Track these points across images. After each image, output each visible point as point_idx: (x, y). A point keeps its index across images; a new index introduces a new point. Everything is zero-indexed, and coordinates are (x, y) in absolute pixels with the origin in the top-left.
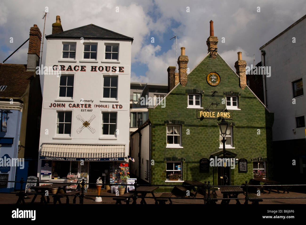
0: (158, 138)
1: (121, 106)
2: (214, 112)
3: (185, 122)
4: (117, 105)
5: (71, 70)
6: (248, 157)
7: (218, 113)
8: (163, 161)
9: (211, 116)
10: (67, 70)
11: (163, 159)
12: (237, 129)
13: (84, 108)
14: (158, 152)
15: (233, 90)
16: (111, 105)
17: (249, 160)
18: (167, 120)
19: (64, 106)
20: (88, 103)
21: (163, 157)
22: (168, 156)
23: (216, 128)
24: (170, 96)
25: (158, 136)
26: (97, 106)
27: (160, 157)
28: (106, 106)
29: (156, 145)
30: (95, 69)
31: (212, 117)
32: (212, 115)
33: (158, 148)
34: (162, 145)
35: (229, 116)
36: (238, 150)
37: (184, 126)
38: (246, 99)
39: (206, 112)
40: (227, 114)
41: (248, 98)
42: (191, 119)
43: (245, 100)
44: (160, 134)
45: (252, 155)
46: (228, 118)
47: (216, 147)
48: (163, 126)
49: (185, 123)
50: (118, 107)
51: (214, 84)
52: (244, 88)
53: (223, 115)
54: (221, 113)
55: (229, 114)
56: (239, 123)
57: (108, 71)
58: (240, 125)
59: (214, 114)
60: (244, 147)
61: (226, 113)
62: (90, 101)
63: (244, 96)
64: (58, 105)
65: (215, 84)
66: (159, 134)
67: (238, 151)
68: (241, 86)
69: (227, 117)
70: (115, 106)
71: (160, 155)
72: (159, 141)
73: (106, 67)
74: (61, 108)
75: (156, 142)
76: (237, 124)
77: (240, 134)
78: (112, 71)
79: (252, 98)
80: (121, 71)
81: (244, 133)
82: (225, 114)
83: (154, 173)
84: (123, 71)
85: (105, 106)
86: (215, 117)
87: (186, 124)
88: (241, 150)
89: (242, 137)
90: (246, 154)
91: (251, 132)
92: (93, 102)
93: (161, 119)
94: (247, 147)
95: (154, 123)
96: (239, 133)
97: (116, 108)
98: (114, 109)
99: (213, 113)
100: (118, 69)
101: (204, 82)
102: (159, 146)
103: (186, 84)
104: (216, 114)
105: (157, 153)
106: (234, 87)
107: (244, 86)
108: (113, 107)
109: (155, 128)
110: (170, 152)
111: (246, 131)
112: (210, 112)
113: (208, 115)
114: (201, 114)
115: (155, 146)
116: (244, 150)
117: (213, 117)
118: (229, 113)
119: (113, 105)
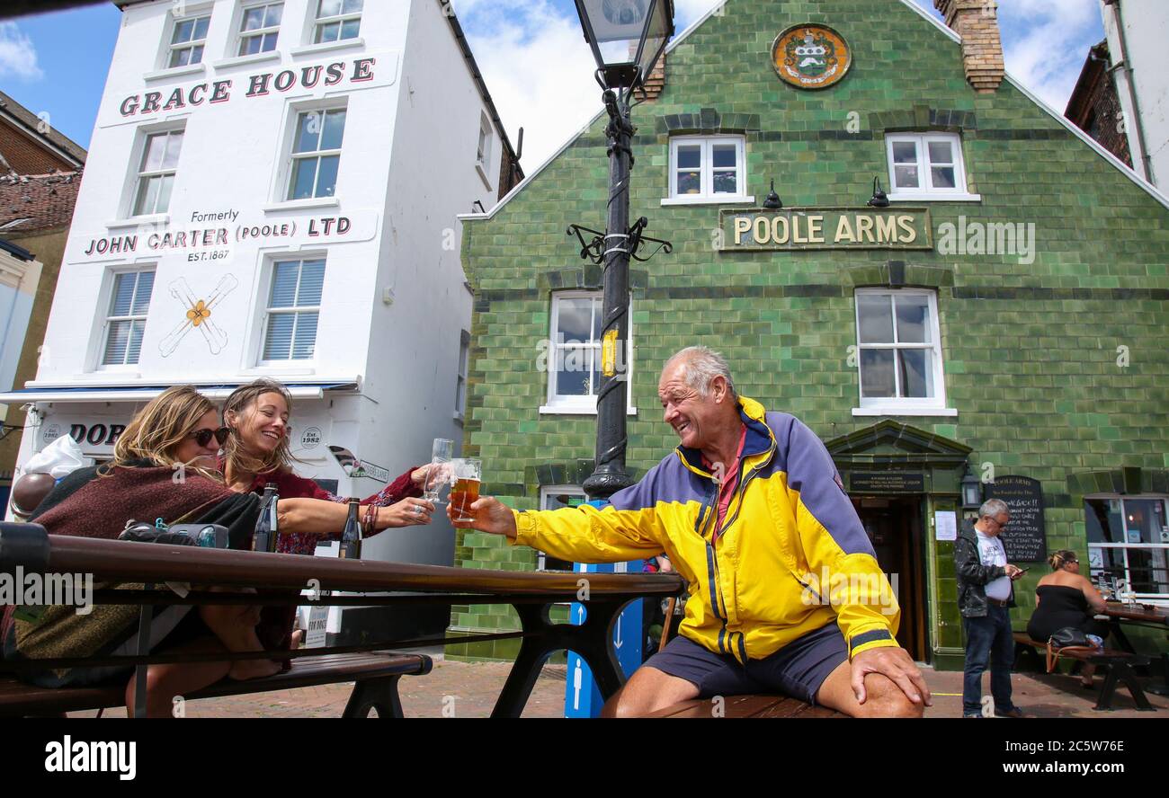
0: (502, 362)
1: (345, 225)
2: (820, 218)
3: (650, 274)
4: (327, 222)
5: (180, 103)
6: (1048, 468)
7: (843, 220)
8: (520, 482)
9: (801, 236)
10: (167, 107)
11: (522, 474)
12: (964, 302)
13: (200, 247)
14: (498, 436)
15: (928, 100)
16: (303, 221)
17: (1052, 484)
18: (553, 270)
19: (131, 244)
20: (217, 225)
21: (524, 462)
22: (549, 458)
23: (831, 300)
24: (573, 155)
25: (504, 354)
26: (246, 231)
27: (509, 462)
28: (284, 228)
29: (486, 398)
30: (264, 84)
31: (805, 240)
32: (803, 233)
33: (499, 417)
34: (518, 399)
35: (907, 234)
36: (978, 422)
37: (647, 298)
38: (1012, 143)
39: (771, 220)
40: (898, 226)
41: (1025, 135)
42: (685, 262)
43: (1003, 148)
44: (515, 344)
45: (1073, 455)
46: (904, 246)
47: (837, 409)
48: (529, 302)
49: (650, 279)
50: (334, 227)
51: (815, 81)
52: (989, 86)
53: (873, 230)
54: (859, 218)
55: (906, 221)
56: (973, 271)
57: (310, 84)
58: (984, 284)
59: (819, 228)
60: (1015, 407)
61: (892, 218)
62: (228, 216)
63: (995, 127)
64: (113, 244)
65: (820, 80)
66: (506, 344)
67: (977, 432)
68: (973, 80)
69: (895, 239)
70: (319, 227)
71: (506, 454)
72: (504, 377)
73: (306, 71)
74: (122, 254)
75: (490, 385)
76: (961, 276)
77: (987, 330)
78: (327, 81)
79: (1047, 138)
80: (364, 75)
81: (1012, 324)
82: (886, 223)
83: (471, 550)
84: (370, 76)
85: (279, 231)
86: (822, 240)
87: (655, 285)
88: (996, 423)
89: (998, 346)
90: (1033, 451)
91: (1053, 318)
92: (235, 217)
93: (520, 264)
94: (1036, 408)
95: (483, 288)
96: (978, 326)
97: (325, 232)
98: (314, 240)
99: (811, 219)
100: (349, 71)
101: (758, 77)
102: (502, 404)
103: (659, 89)
104: (828, 227)
105: (490, 439)
106: (934, 88)
107: (990, 80)
108: (312, 232)
109: (488, 310)
110: (563, 435)
111: (1024, 313)
112: (795, 219)
113: (780, 235)
114: (738, 230)
115: (480, 405)
116: (1019, 422)
117: (812, 239)
118: (911, 219)
119: (312, 221)
